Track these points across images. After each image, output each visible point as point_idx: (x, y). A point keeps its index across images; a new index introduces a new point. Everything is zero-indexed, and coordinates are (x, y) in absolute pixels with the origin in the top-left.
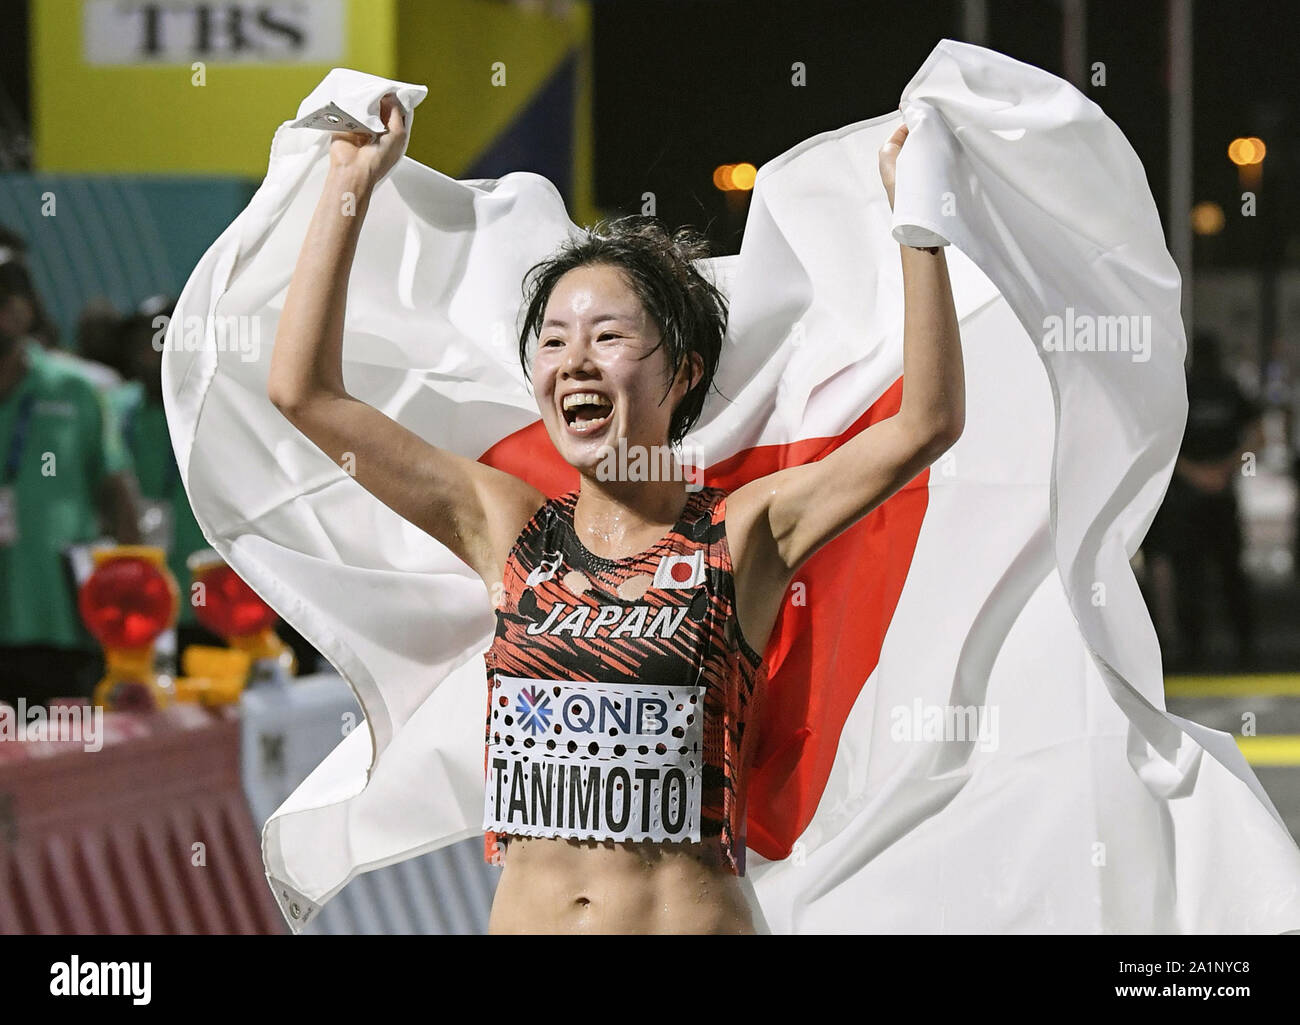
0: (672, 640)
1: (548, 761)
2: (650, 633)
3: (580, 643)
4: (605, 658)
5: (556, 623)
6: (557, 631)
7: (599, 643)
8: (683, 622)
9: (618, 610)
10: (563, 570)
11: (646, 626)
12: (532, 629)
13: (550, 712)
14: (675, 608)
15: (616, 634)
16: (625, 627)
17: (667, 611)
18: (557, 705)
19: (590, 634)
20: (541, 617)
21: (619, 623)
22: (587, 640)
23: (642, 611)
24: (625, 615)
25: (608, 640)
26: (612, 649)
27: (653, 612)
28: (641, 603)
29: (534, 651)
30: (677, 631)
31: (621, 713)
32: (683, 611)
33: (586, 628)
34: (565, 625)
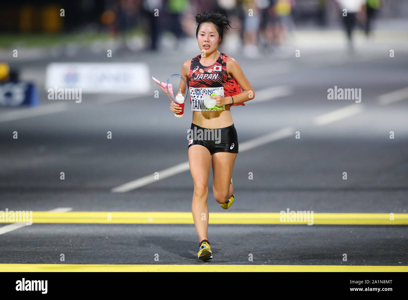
0: (216, 79)
1: (201, 99)
2: (213, 78)
3: (202, 80)
4: (207, 82)
5: (198, 77)
6: (199, 78)
7: (205, 80)
8: (218, 76)
9: (208, 75)
10: (199, 69)
11: (212, 77)
12: (195, 79)
13: (201, 92)
14: (216, 74)
15: (208, 78)
16: (209, 77)
17: (215, 75)
18: (202, 91)
19: (204, 78)
20: (196, 77)
21: (208, 77)
22: (203, 79)
23: (211, 75)
24: (209, 75)
25: (207, 79)
26: (208, 81)
27: (213, 75)
28: (211, 73)
29: (196, 82)
30: (217, 78)
31: (211, 92)
32: (218, 74)
33: (203, 77)
34: (200, 77)
